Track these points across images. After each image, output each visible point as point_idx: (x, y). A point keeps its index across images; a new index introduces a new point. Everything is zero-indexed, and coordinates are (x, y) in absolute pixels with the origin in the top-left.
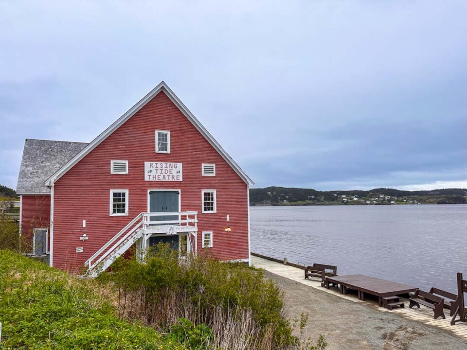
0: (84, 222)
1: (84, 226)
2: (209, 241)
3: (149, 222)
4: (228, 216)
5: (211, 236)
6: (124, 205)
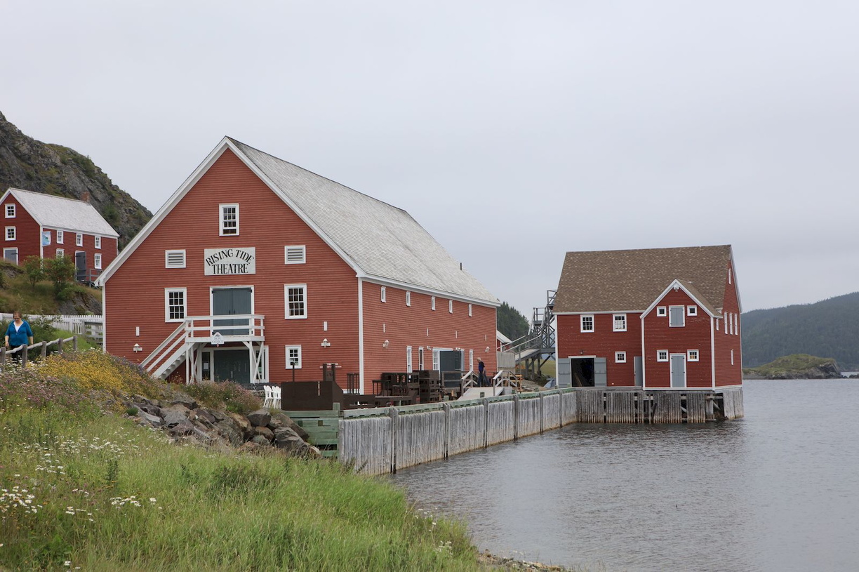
0: (138, 329)
1: (138, 334)
2: (297, 360)
3: (193, 329)
4: (325, 324)
5: (299, 353)
6: (182, 309)
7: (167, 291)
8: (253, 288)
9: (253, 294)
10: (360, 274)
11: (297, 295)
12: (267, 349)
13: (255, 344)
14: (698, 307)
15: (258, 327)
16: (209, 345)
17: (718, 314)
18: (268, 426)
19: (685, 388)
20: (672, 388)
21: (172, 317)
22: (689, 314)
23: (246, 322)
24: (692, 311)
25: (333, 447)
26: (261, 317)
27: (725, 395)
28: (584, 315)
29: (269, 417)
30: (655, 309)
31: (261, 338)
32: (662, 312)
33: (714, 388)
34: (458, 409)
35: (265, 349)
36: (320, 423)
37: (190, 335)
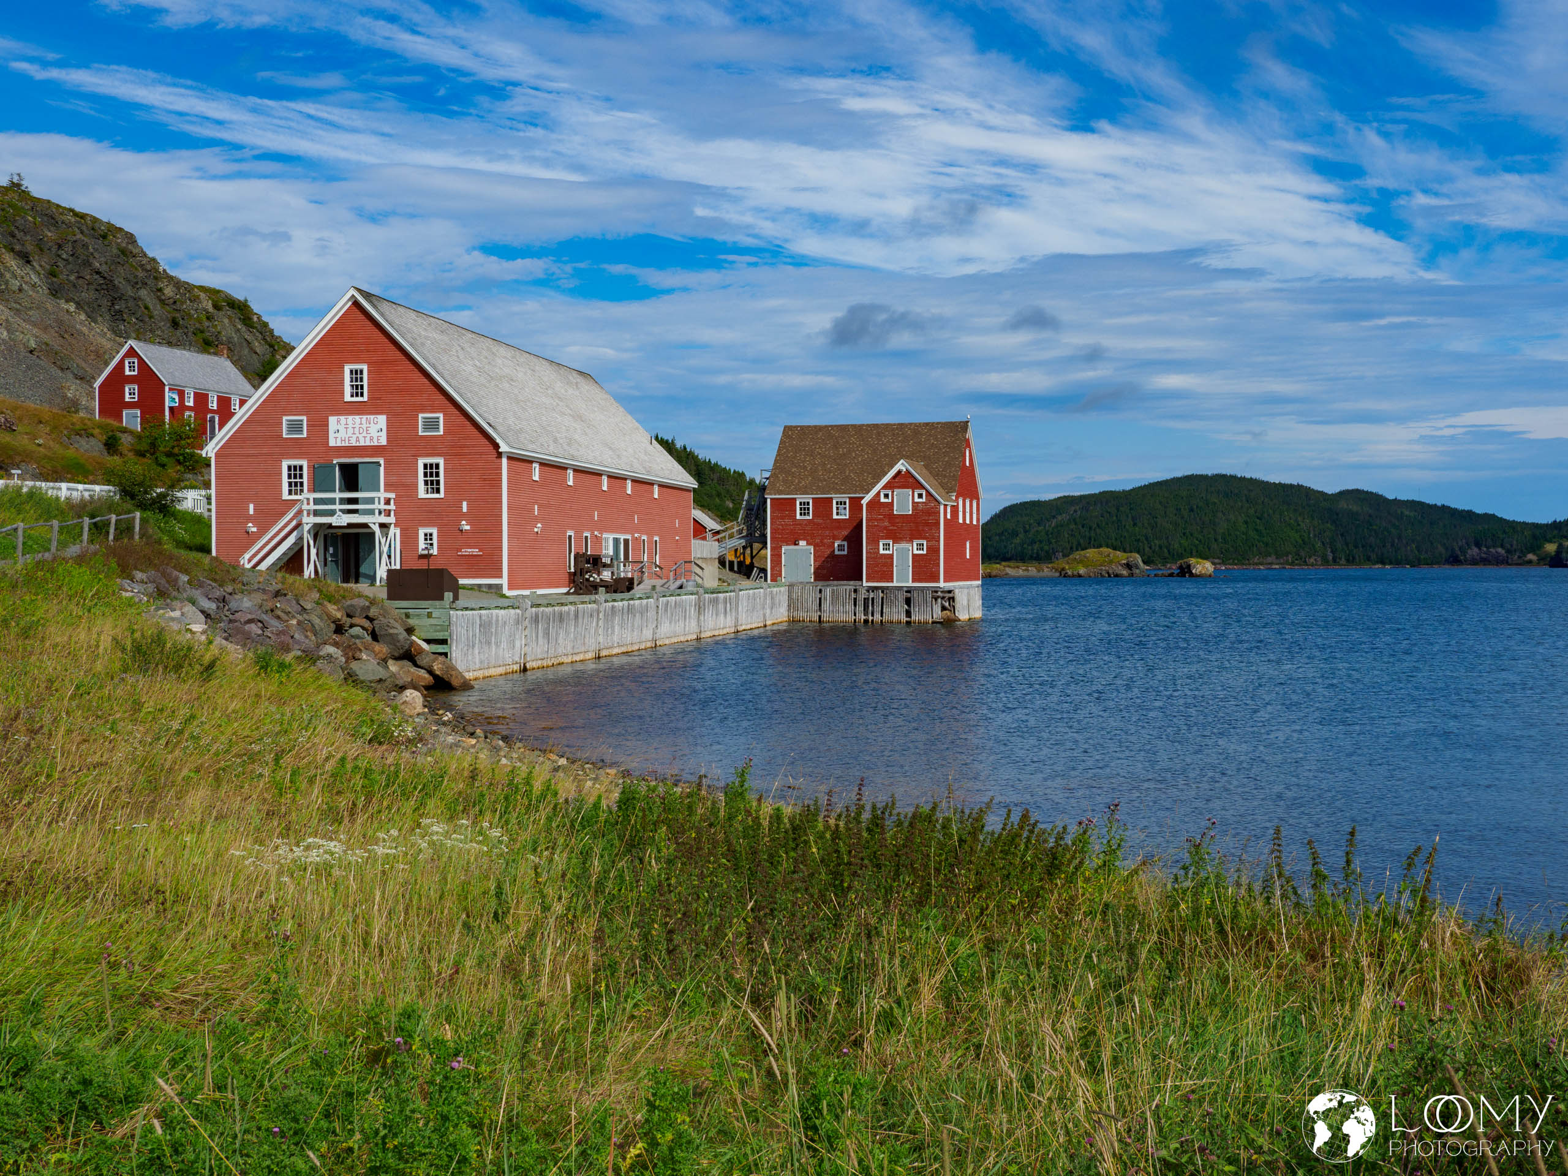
0: (251, 506)
1: (252, 511)
2: (431, 544)
3: (312, 507)
4: (465, 504)
5: (435, 537)
6: (302, 484)
7: (285, 465)
8: (382, 462)
9: (382, 469)
10: (504, 448)
11: (431, 470)
12: (398, 531)
13: (383, 526)
14: (927, 491)
15: (387, 507)
16: (330, 526)
17: (952, 500)
18: (367, 617)
19: (910, 584)
20: (895, 584)
21: (290, 493)
22: (917, 500)
23: (371, 501)
24: (920, 496)
25: (444, 642)
26: (392, 495)
27: (957, 591)
28: (800, 498)
29: (369, 607)
30: (878, 494)
31: (392, 519)
32: (886, 496)
33: (941, 584)
34: (616, 604)
35: (395, 532)
36: (429, 615)
37: (308, 514)
